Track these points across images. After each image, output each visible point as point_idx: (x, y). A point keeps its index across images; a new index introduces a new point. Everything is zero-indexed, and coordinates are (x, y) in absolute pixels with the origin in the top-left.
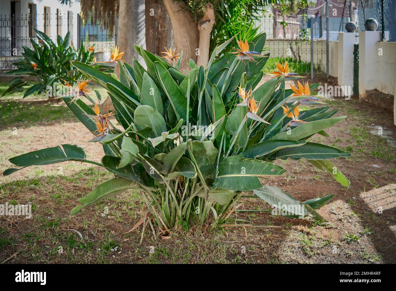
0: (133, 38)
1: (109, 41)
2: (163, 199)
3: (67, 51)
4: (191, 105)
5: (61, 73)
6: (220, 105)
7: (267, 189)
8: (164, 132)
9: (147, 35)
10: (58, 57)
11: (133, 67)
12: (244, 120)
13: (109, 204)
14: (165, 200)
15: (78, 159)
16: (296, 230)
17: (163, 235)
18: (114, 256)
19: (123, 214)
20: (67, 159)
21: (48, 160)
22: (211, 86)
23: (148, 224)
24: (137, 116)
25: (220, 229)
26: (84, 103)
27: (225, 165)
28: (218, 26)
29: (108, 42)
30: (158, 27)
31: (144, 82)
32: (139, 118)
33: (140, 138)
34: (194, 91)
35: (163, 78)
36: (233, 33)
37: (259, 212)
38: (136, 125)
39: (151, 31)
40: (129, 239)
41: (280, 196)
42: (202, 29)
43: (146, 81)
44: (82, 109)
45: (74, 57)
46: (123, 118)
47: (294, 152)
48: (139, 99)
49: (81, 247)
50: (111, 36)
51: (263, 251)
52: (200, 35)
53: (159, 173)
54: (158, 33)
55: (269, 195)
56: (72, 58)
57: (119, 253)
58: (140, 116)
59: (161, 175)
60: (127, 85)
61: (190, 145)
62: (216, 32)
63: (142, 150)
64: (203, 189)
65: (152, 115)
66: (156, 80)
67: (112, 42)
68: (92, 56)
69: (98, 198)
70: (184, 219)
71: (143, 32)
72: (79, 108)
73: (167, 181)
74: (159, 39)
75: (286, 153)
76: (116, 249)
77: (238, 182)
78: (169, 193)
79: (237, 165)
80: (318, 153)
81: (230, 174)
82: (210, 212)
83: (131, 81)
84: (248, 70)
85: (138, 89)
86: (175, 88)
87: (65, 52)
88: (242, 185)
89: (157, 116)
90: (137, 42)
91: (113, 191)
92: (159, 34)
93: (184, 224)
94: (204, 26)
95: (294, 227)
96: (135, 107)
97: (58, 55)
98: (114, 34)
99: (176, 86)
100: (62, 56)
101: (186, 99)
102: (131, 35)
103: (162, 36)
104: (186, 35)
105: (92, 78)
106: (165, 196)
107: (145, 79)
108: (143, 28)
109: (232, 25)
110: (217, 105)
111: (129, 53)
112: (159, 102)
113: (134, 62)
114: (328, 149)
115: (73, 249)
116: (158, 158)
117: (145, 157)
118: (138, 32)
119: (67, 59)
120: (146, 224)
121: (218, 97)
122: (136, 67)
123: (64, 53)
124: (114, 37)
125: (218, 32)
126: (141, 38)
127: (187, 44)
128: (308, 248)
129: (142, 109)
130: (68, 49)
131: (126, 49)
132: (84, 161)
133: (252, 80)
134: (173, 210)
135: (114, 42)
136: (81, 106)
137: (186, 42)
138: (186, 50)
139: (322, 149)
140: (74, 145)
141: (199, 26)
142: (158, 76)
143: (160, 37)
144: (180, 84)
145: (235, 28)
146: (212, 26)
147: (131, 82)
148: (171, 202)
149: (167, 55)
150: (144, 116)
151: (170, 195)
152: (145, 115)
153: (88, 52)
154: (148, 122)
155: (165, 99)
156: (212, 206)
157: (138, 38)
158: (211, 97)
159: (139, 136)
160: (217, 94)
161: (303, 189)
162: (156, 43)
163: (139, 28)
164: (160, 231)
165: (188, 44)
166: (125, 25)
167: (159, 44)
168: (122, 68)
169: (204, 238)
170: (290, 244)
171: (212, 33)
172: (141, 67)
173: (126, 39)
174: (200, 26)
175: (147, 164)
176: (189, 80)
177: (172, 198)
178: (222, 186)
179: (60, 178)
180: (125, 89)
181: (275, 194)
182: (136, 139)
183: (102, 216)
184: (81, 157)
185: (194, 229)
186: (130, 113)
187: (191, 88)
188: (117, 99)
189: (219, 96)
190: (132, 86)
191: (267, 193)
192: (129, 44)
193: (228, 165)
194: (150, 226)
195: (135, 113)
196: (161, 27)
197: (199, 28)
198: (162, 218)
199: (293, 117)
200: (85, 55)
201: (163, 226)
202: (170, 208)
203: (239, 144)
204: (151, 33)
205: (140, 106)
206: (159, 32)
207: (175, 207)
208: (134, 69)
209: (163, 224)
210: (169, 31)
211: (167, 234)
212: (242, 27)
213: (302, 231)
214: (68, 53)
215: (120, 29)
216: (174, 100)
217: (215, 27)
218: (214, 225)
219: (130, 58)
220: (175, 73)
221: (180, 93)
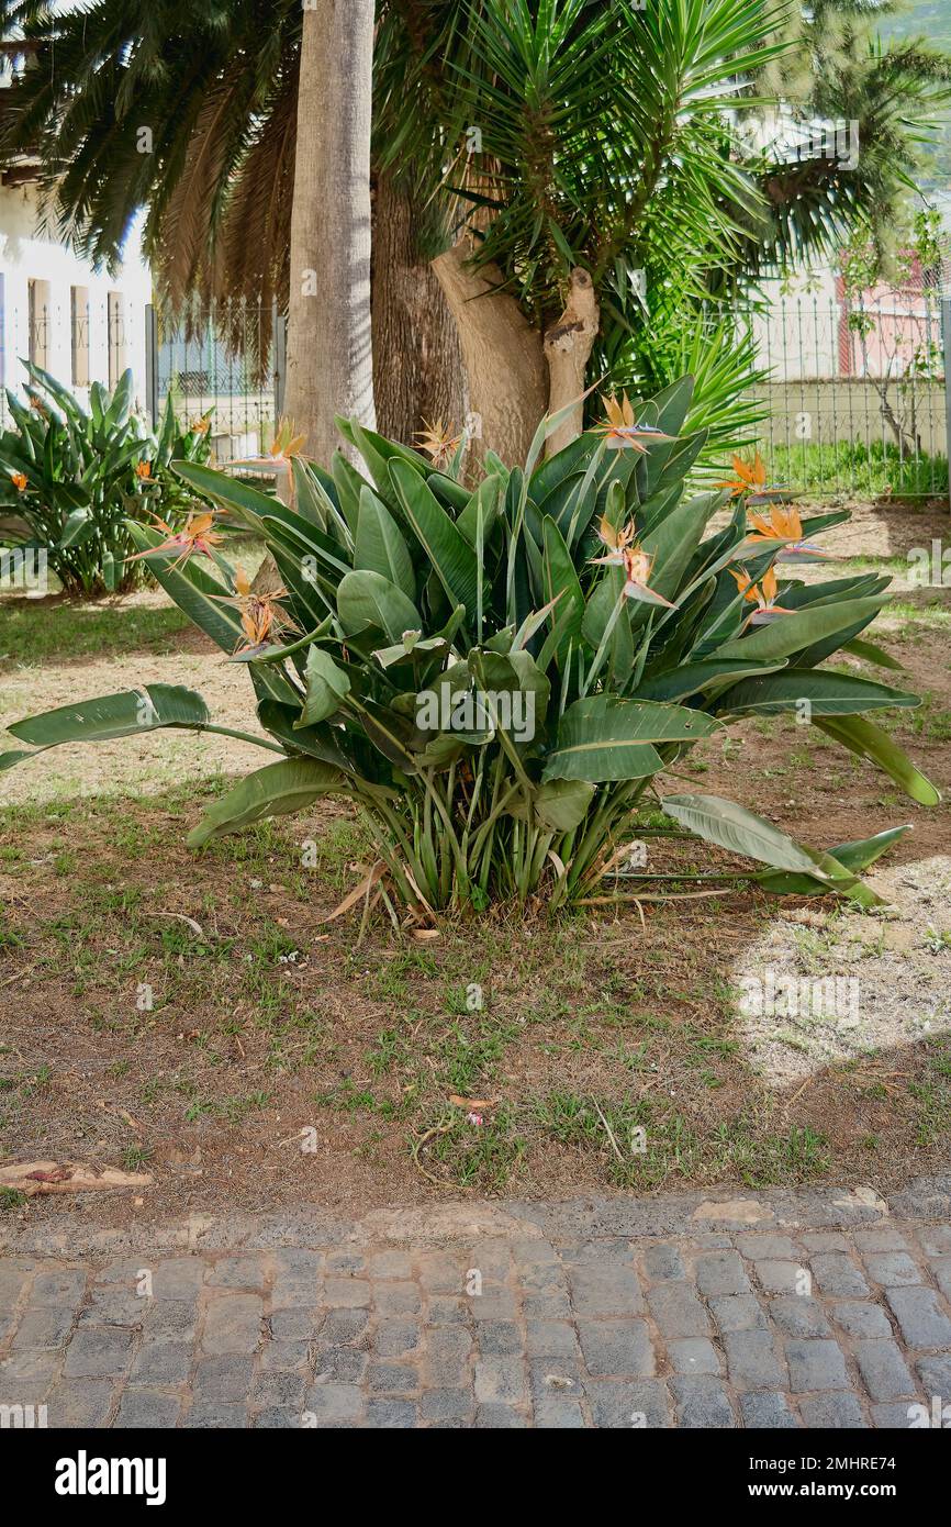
0: (334, 390)
1: (255, 393)
2: (416, 824)
3: (122, 434)
4: (488, 574)
5: (104, 505)
6: (564, 570)
7: (701, 802)
8: (408, 632)
9: (379, 374)
10: (93, 453)
11: (333, 477)
12: (620, 604)
13: (272, 860)
14: (422, 829)
15: (190, 722)
16: (790, 921)
17: (420, 928)
18: (288, 973)
19: (310, 881)
20: (161, 723)
21: (108, 728)
22: (541, 519)
23: (381, 902)
24: (344, 598)
25: (573, 911)
26: (202, 572)
27: (573, 720)
28: (608, 343)
29: (252, 399)
30: (419, 346)
31: (362, 510)
32: (352, 604)
33: (354, 658)
34: (496, 534)
35: (412, 499)
36: (658, 364)
37: (695, 880)
38: (341, 624)
39: (396, 359)
40: (327, 936)
41: (735, 820)
42: (559, 352)
43: (366, 510)
44: (199, 587)
45: (145, 452)
46: (308, 611)
47: (768, 696)
48: (350, 561)
49: (201, 951)
50: (259, 377)
51: (686, 965)
52: (552, 374)
53: (403, 749)
54: (420, 367)
55: (714, 819)
56: (140, 454)
57: (300, 967)
58: (353, 599)
59: (408, 753)
60: (319, 524)
61: (478, 665)
62: (605, 361)
63: (360, 685)
64: (520, 792)
65: (384, 597)
66: (395, 507)
67: (264, 399)
68: (204, 448)
69: (252, 806)
70: (476, 881)
71: (367, 367)
72: (188, 585)
73: (425, 769)
74: (424, 386)
75: (747, 699)
76: (293, 957)
77: (604, 761)
78: (433, 808)
79: (601, 720)
80: (833, 696)
81: (585, 742)
82: (545, 864)
83: (328, 511)
84: (645, 476)
85: (348, 534)
86: (446, 528)
87: (116, 434)
88: (613, 768)
89: (397, 601)
90: (347, 401)
91: (286, 793)
92: (422, 369)
93: (474, 896)
94: (565, 342)
95: (786, 913)
96: (336, 577)
97: (94, 447)
98: (271, 370)
99: (449, 524)
100: (108, 449)
101: (475, 555)
102: (328, 379)
103: (433, 377)
104: (506, 372)
105: (226, 506)
106: (421, 819)
107: (365, 504)
108: (366, 356)
109: (655, 340)
110: (558, 573)
111: (324, 435)
112: (403, 567)
113: (336, 461)
114: (858, 687)
115: (181, 956)
116: (400, 708)
117: (368, 705)
118: (350, 370)
119: (124, 458)
120: (374, 903)
121: (559, 550)
122: (340, 474)
123: (113, 438)
124: (271, 380)
125: (612, 363)
126: (361, 387)
127: (511, 402)
128: (812, 960)
129: (357, 581)
130: (126, 427)
131: (311, 422)
132: (203, 728)
133: (655, 502)
134: (445, 859)
135: (271, 399)
136: (194, 583)
137: (508, 396)
138: (506, 423)
139: (843, 686)
140: (177, 687)
141: (547, 343)
142: (400, 496)
143: (427, 379)
144: (458, 515)
145: (667, 346)
146: (589, 344)
147: (328, 516)
148: (440, 835)
149: (429, 440)
150: (360, 598)
151: (436, 812)
152: (366, 595)
153: (191, 434)
154: (374, 613)
155: (419, 560)
156: (550, 848)
157: (349, 388)
158: (541, 549)
159: (350, 651)
160: (555, 542)
161: (841, 831)
162: (412, 399)
163: (351, 358)
164: (411, 917)
165: (512, 404)
166: (309, 349)
167: (423, 403)
168: (304, 477)
169: (530, 934)
170: (764, 951)
171: (591, 365)
172: (354, 474)
173: (313, 393)
174: (552, 343)
175: (372, 724)
176: (480, 505)
177: (443, 823)
178: (564, 775)
179: (127, 801)
180: (312, 533)
181: (723, 816)
182: (342, 658)
183: (253, 885)
184: (197, 718)
185: (503, 910)
186: (327, 597)
187: (486, 527)
188: (292, 561)
189: (563, 546)
190: (331, 525)
191: (700, 812)
192: (320, 408)
193: (579, 719)
194: (384, 908)
195: (338, 597)
196: (429, 347)
197: (548, 351)
198: (415, 878)
199: (761, 602)
200: (181, 448)
201: (420, 902)
202: (437, 850)
203: (617, 674)
204: (396, 365)
205: (349, 574)
206: (422, 363)
207: (451, 850)
208: (335, 481)
209: (420, 896)
210: (455, 359)
211: (430, 925)
212: (688, 343)
213: (808, 925)
214: (124, 440)
215: (291, 361)
216: (443, 560)
217: (599, 345)
218: (556, 901)
219: (325, 453)
220: (444, 489)
221: (458, 542)
